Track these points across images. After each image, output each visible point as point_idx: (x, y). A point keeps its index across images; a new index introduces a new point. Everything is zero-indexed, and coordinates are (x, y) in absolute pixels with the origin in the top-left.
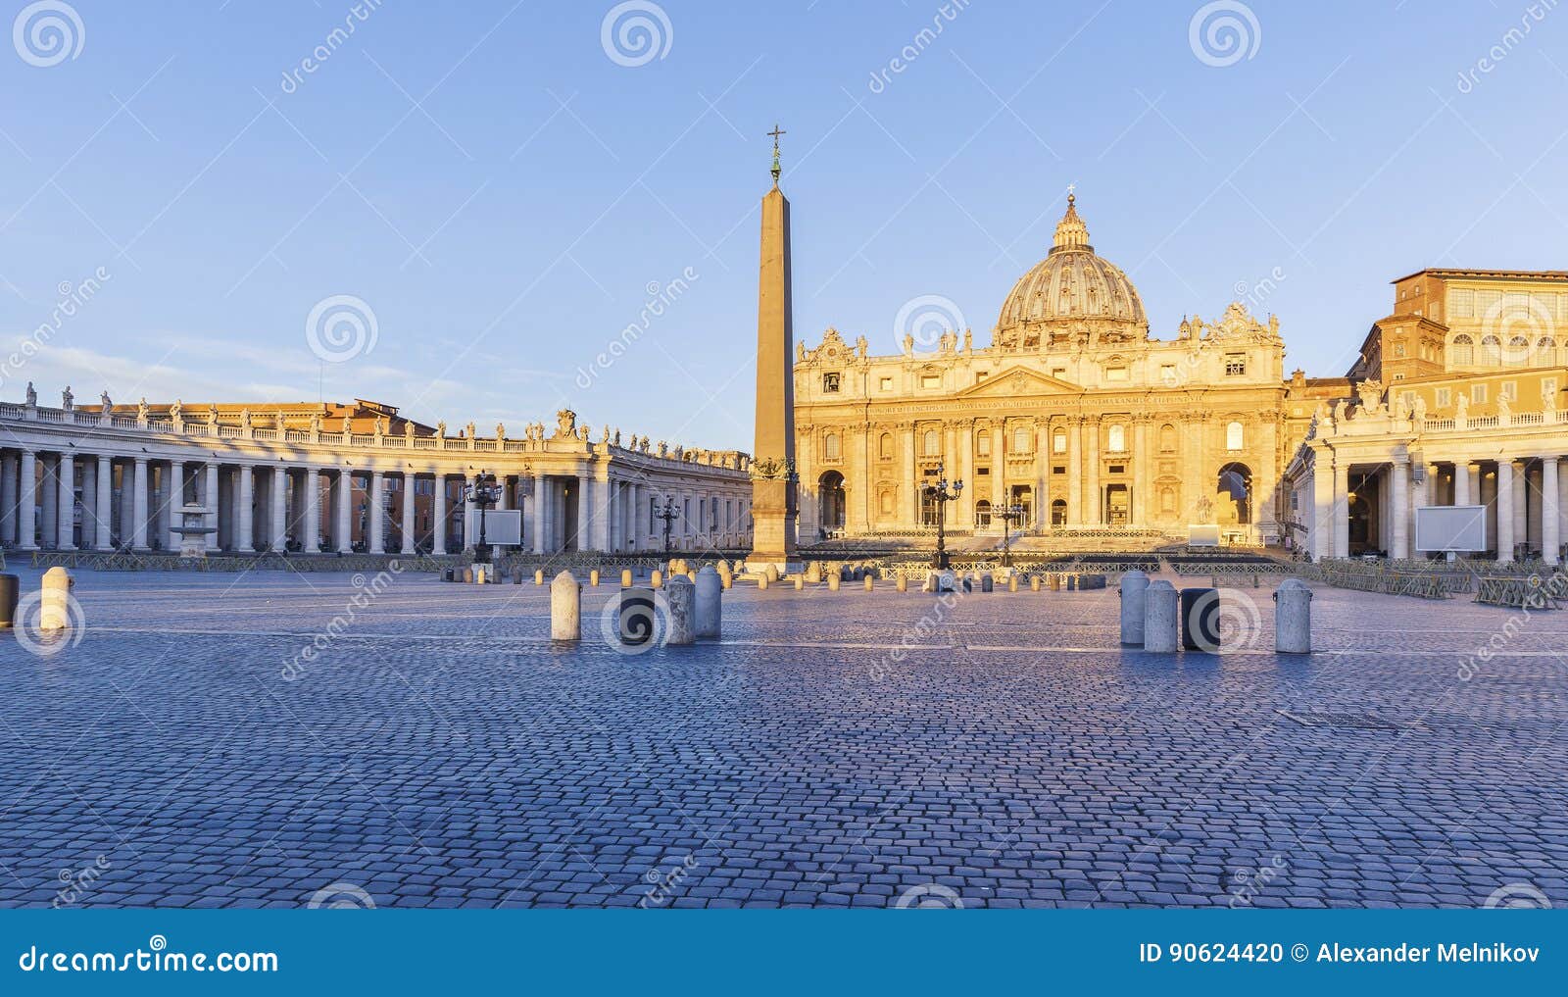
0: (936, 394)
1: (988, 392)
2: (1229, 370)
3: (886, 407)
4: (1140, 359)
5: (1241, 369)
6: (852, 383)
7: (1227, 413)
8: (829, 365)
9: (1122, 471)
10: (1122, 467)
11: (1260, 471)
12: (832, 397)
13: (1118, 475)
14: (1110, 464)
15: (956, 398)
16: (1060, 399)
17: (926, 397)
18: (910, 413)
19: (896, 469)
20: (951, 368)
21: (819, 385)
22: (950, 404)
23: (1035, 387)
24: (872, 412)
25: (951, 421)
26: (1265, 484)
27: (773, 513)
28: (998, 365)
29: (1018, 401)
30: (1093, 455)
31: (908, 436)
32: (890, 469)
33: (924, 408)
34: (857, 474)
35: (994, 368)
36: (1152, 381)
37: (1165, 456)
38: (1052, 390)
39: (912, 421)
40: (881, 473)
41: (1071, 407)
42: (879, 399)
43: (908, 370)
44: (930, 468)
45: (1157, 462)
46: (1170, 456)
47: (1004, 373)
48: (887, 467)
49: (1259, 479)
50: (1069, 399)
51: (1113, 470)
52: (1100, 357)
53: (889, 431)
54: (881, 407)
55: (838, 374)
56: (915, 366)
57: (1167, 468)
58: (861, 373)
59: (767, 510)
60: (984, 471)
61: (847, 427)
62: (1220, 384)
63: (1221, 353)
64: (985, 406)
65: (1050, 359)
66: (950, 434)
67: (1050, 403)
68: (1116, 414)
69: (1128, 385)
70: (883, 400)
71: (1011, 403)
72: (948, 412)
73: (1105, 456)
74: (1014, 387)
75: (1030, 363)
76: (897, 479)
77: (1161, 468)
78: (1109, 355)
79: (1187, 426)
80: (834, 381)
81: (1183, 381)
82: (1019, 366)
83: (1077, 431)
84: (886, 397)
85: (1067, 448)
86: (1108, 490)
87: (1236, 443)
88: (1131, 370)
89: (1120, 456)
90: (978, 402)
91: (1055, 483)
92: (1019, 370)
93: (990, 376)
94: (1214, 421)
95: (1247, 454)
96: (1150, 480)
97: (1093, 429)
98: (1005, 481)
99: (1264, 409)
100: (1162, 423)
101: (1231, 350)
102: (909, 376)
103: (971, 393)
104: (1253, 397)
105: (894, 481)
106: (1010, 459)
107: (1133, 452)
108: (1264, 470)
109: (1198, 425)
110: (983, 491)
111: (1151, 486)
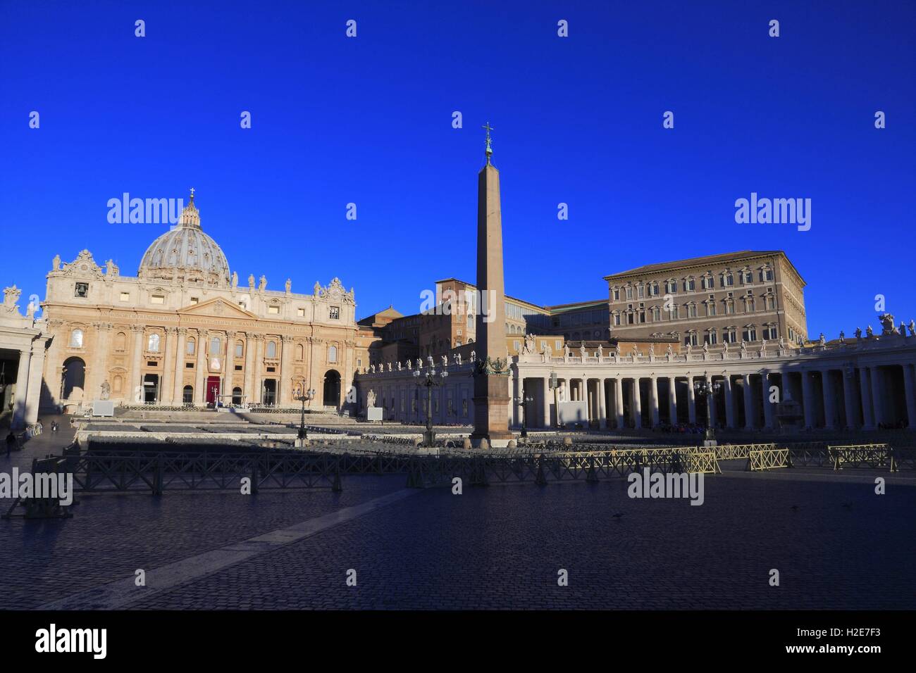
0: (161, 308)
1: (198, 312)
2: (331, 316)
3: (125, 313)
4: (288, 302)
5: (337, 316)
6: (97, 292)
7: (330, 340)
8: (81, 276)
9: (274, 371)
10: (274, 368)
11: (345, 375)
12: (81, 300)
13: (271, 373)
14: (267, 366)
15: (177, 313)
16: (242, 322)
17: (155, 310)
18: (142, 320)
19: (127, 359)
20: (174, 292)
21: (72, 291)
22: (171, 316)
23: (228, 312)
24: (114, 315)
25: (171, 328)
26: (347, 383)
28: (206, 294)
29: (217, 320)
30: (260, 359)
31: (139, 336)
32: (123, 359)
33: (153, 317)
34: (98, 361)
35: (204, 296)
36: (293, 318)
37: (298, 363)
38: (238, 315)
39: (144, 325)
40: (115, 361)
41: (250, 328)
42: (119, 307)
43: (143, 289)
44: (153, 360)
45: (293, 367)
46: (302, 362)
48: (120, 357)
49: (344, 380)
50: (249, 322)
51: (270, 370)
52: (266, 298)
54: (120, 313)
55: (88, 284)
57: (299, 370)
58: (108, 286)
60: (190, 365)
62: (329, 323)
63: (328, 306)
64: (195, 321)
65: (237, 295)
66: (169, 338)
67: (237, 323)
68: (273, 335)
69: (281, 318)
70: (123, 307)
71: (212, 321)
72: (171, 322)
73: (266, 361)
74: (215, 310)
75: (226, 296)
76: (129, 367)
77: (295, 370)
78: (271, 298)
79: (310, 346)
80: (82, 289)
81: (308, 319)
82: (220, 297)
83: (251, 343)
84: (125, 306)
85: (244, 354)
86: (265, 382)
87: (332, 358)
88: (283, 309)
89: (275, 362)
90: (191, 318)
91: (235, 376)
92: (220, 300)
93: (200, 301)
94: (324, 344)
95: (339, 365)
96: (291, 377)
97: (260, 343)
98: (204, 373)
99: (348, 340)
100: (297, 343)
101: (333, 305)
102: (143, 293)
103: (187, 311)
104: (343, 333)
105: (126, 368)
106: (209, 358)
107: (281, 360)
108: (347, 375)
109: (317, 346)
110: (190, 379)
111: (290, 381)
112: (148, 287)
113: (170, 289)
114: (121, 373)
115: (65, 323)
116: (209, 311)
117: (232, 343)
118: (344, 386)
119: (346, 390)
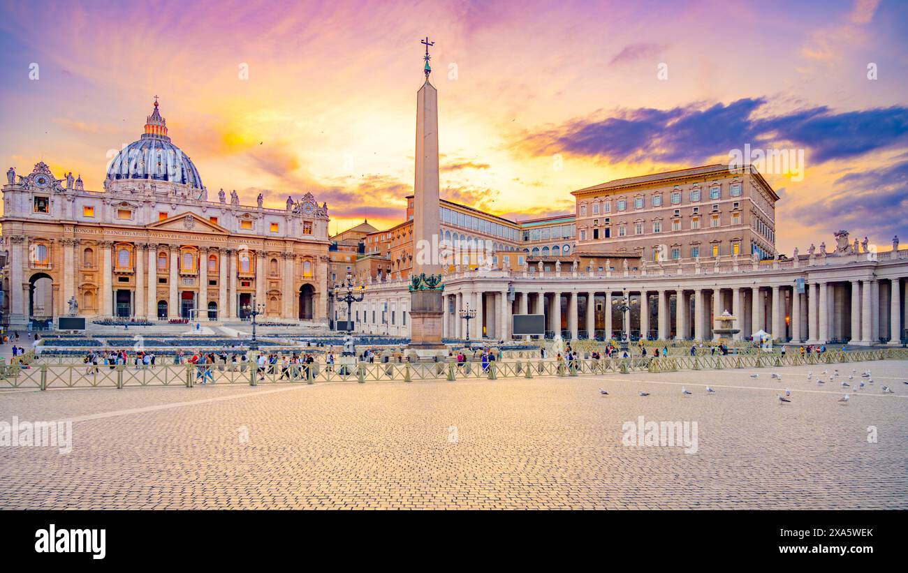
0: (129, 224)
1: (168, 227)
2: (304, 231)
3: (90, 229)
4: (260, 218)
5: (310, 231)
6: (59, 207)
7: (304, 255)
8: (39, 190)
9: (249, 286)
10: (249, 283)
11: (319, 289)
12: (41, 216)
13: (246, 288)
14: (241, 280)
15: (145, 229)
16: (215, 237)
17: (122, 225)
18: (110, 236)
19: (96, 275)
20: (141, 207)
21: (31, 206)
22: (140, 232)
23: (198, 227)
24: (80, 231)
25: (140, 244)
28: (174, 209)
29: (188, 236)
30: (234, 274)
31: (107, 253)
32: (92, 275)
33: (121, 233)
34: (64, 277)
36: (266, 233)
37: (272, 277)
38: (209, 230)
39: (112, 241)
40: (84, 278)
41: (222, 243)
42: (84, 222)
43: (108, 204)
44: (123, 276)
45: (268, 281)
46: (276, 278)
47: (179, 215)
48: (90, 273)
49: (319, 293)
50: (220, 238)
51: (244, 284)
52: (238, 214)
53: (92, 247)
54: (86, 229)
55: (47, 199)
56: (114, 202)
57: (274, 285)
58: (69, 200)
60: (162, 281)
61: (56, 240)
62: (303, 238)
63: (301, 221)
64: (166, 236)
65: (209, 211)
66: (139, 253)
67: (208, 239)
68: (246, 251)
69: (252, 233)
70: (88, 223)
71: (185, 236)
72: (138, 238)
73: (240, 276)
74: (185, 225)
75: (197, 211)
76: (99, 283)
77: (271, 285)
78: (243, 213)
79: (283, 261)
80: (42, 204)
81: (281, 234)
82: (190, 212)
83: (224, 259)
84: (89, 221)
85: (217, 269)
86: (241, 296)
87: (308, 273)
88: (256, 224)
89: (249, 276)
90: (161, 233)
91: (210, 291)
92: (190, 215)
93: (168, 216)
94: (298, 259)
95: (314, 280)
96: (265, 291)
97: (234, 258)
98: (178, 288)
99: (322, 255)
100: (271, 258)
101: (306, 220)
102: (108, 208)
103: (156, 226)
104: (316, 248)
105: (96, 284)
106: (182, 273)
107: (255, 274)
108: (322, 289)
109: (292, 261)
110: (163, 294)
111: (265, 295)
113: (136, 204)
114: (91, 289)
115: (26, 240)
116: (179, 226)
117: (204, 258)
118: (319, 300)
119: (321, 303)
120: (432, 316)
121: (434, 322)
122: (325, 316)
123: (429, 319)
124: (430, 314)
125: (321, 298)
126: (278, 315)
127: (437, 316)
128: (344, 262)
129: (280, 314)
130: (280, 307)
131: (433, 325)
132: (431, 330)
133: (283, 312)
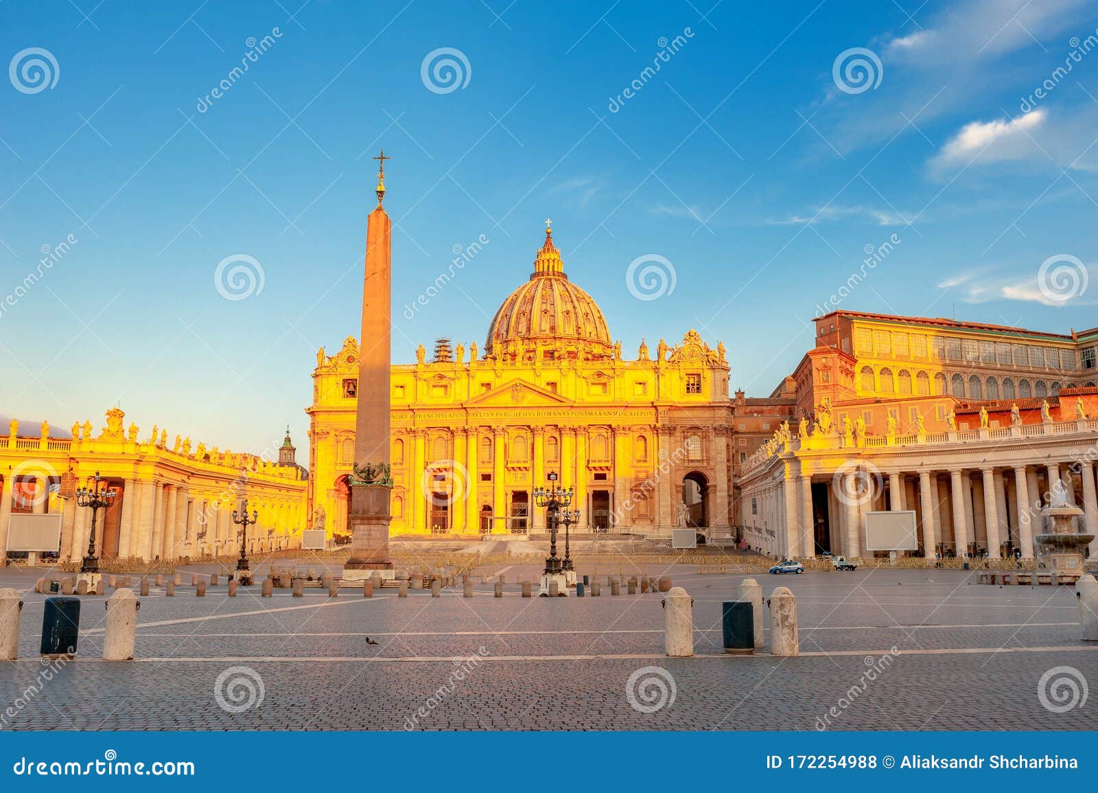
0: (444, 402)
1: (490, 402)
2: (688, 389)
4: (619, 376)
5: (698, 388)
7: (688, 426)
8: (347, 371)
9: (605, 479)
10: (605, 474)
11: (715, 479)
12: (349, 402)
13: (601, 482)
14: (594, 471)
15: (463, 407)
16: (553, 411)
17: (436, 405)
18: (422, 421)
19: (406, 473)
20: (459, 379)
21: (337, 391)
22: (456, 412)
23: (531, 399)
25: (457, 428)
26: (720, 491)
27: (370, 519)
28: (500, 377)
29: (518, 411)
30: (582, 463)
31: (420, 443)
32: (402, 474)
33: (434, 414)
35: (497, 379)
36: (629, 398)
37: (640, 464)
38: (546, 402)
39: (425, 427)
41: (562, 418)
43: (420, 379)
45: (633, 471)
46: (644, 464)
47: (505, 385)
48: (400, 472)
49: (715, 486)
50: (560, 410)
51: (598, 477)
52: (585, 373)
53: (401, 437)
57: (642, 475)
59: (365, 516)
60: (486, 477)
62: (682, 400)
63: (683, 374)
64: (488, 415)
65: (544, 373)
66: (459, 441)
67: (543, 413)
68: (601, 427)
69: (607, 399)
70: (397, 406)
71: (512, 412)
72: (456, 420)
73: (591, 465)
74: (513, 397)
75: (527, 376)
76: (409, 484)
77: (636, 476)
78: (593, 372)
79: (656, 438)
80: (352, 388)
81: (651, 397)
82: (519, 379)
83: (567, 440)
84: (399, 404)
85: (559, 458)
86: (593, 495)
87: (696, 454)
88: (611, 387)
89: (603, 465)
90: (483, 412)
92: (518, 382)
93: (492, 387)
94: (678, 434)
95: (705, 464)
96: (628, 487)
97: (581, 439)
98: (506, 486)
99: (716, 425)
100: (637, 435)
101: (690, 372)
102: (421, 384)
103: (476, 403)
104: (707, 414)
105: (406, 486)
106: (510, 465)
107: (614, 461)
108: (720, 480)
109: (667, 438)
110: (486, 496)
111: (628, 492)
112: (426, 376)
115: (332, 433)
116: (506, 399)
117: (539, 441)
118: (715, 495)
119: (719, 500)
120: (365, 521)
121: (370, 530)
122: (726, 522)
123: (362, 527)
124: (362, 519)
125: (718, 494)
126: (650, 523)
127: (374, 521)
128: (759, 433)
129: (652, 521)
130: (652, 510)
131: (369, 535)
132: (366, 542)
133: (657, 518)
